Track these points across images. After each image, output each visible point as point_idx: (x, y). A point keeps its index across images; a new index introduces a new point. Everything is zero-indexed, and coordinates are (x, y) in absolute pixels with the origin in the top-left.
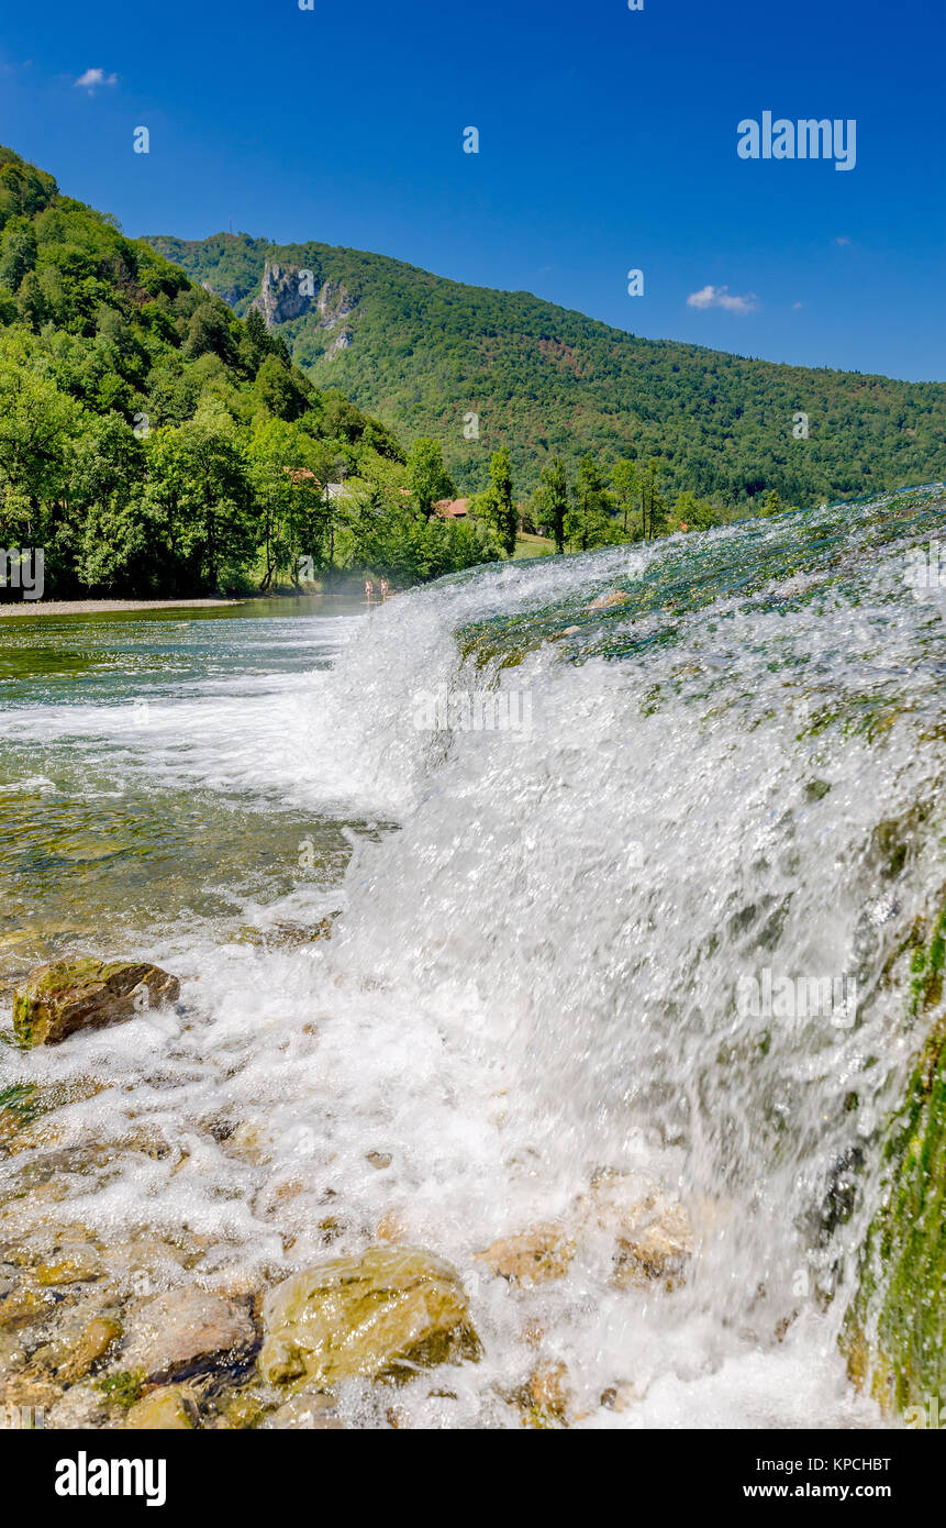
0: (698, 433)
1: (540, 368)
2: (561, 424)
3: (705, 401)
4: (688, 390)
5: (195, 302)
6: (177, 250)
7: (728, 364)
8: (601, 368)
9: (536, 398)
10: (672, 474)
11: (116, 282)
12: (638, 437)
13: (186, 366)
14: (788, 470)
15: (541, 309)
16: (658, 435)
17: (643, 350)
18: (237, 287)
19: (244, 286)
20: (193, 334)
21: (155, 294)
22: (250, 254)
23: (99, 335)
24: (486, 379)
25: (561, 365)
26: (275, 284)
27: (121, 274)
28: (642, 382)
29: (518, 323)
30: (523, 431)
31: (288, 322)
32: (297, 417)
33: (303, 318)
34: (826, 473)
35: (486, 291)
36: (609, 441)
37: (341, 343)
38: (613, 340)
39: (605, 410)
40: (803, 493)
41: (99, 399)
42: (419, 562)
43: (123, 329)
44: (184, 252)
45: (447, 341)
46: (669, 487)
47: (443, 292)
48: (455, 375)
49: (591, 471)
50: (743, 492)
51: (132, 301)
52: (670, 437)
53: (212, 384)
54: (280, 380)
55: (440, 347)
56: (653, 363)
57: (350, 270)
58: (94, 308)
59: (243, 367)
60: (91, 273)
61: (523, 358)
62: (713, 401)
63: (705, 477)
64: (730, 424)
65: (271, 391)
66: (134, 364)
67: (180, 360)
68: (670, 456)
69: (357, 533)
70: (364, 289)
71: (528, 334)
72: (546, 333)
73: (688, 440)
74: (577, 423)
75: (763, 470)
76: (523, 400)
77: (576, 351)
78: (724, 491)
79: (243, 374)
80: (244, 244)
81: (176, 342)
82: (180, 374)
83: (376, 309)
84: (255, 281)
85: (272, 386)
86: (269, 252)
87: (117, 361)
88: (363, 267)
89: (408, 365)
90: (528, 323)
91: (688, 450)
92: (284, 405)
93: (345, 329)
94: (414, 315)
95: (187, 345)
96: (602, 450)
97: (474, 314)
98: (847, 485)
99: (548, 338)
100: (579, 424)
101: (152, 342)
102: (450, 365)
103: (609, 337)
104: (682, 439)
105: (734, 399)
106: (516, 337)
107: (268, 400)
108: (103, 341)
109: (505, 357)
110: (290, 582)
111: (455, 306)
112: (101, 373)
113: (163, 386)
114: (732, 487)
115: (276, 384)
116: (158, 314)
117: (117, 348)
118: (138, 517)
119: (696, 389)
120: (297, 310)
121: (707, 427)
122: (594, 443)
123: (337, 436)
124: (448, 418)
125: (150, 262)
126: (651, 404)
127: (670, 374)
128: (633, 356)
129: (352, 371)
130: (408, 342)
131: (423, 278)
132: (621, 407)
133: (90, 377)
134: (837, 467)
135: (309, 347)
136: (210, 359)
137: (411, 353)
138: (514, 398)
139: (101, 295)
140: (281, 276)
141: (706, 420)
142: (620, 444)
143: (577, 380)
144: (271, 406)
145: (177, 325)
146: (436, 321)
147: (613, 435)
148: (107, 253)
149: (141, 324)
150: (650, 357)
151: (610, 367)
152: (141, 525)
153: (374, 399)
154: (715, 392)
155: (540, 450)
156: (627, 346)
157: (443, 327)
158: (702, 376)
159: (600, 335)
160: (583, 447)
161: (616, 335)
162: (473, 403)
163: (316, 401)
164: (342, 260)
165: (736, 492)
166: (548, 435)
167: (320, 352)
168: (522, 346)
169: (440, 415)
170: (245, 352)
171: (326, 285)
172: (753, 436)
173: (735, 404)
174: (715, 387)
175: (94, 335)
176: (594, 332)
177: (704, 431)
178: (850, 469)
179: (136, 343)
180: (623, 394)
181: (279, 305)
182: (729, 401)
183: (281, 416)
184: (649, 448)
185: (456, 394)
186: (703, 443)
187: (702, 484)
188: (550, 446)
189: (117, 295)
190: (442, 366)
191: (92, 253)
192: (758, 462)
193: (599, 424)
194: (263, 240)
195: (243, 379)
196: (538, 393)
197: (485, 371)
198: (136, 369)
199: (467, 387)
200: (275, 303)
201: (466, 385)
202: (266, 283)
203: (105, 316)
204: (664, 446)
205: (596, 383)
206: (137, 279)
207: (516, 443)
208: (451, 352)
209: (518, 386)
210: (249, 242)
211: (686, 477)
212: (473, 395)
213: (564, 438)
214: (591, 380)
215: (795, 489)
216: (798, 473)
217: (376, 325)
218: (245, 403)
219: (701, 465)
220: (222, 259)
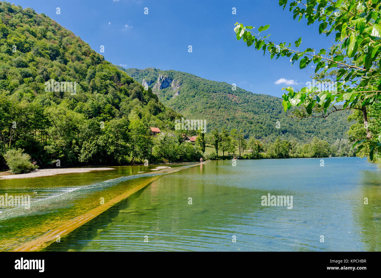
0: (269, 118)
1: (228, 101)
2: (233, 115)
3: (271, 109)
4: (267, 106)
5: (135, 86)
6: (137, 71)
7: (277, 100)
8: (244, 101)
9: (226, 108)
10: (262, 128)
11: (115, 81)
12: (253, 118)
13: (130, 101)
14: (293, 127)
15: (229, 86)
16: (258, 118)
17: (255, 96)
18: (152, 80)
19: (153, 80)
20: (133, 94)
21: (124, 84)
22: (156, 73)
23: (109, 94)
24: (213, 103)
25: (233, 100)
26: (161, 80)
27: (116, 79)
28: (254, 104)
29: (222, 90)
30: (223, 116)
31: (164, 89)
32: (157, 114)
33: (168, 88)
34: (304, 128)
35: (214, 82)
36: (245, 119)
37: (177, 94)
38: (247, 94)
39: (244, 112)
40: (298, 133)
41: (105, 110)
42: (177, 155)
43: (115, 92)
44: (139, 72)
45: (204, 94)
46: (261, 131)
47: (203, 82)
48: (206, 102)
49: (225, 131)
50: (281, 133)
51: (118, 86)
52: (262, 118)
53: (136, 106)
54: (153, 105)
55: (202, 95)
56: (257, 100)
57: (180, 77)
58: (108, 87)
59: (145, 102)
60: (108, 79)
61: (223, 98)
62: (273, 109)
63: (271, 129)
64: (278, 115)
65: (151, 108)
66: (117, 101)
67: (129, 100)
68: (262, 123)
69: (160, 147)
70: (183, 81)
71: (225, 92)
72: (230, 92)
73: (266, 119)
74: (237, 115)
75: (287, 127)
76: (223, 109)
77: (237, 97)
78: (276, 133)
79: (145, 103)
80: (154, 70)
81: (128, 96)
82: (128, 104)
83: (186, 86)
84: (156, 79)
85: (151, 107)
86: (160, 72)
87: (113, 100)
88: (183, 76)
89: (194, 100)
90: (225, 90)
91: (266, 122)
92: (154, 111)
93: (178, 91)
94: (196, 87)
95: (131, 96)
96: (243, 122)
97: (211, 87)
98: (310, 131)
99: (230, 93)
100: (238, 115)
101: (122, 96)
102: (205, 100)
103: (246, 93)
104: (265, 119)
105: (279, 109)
106: (222, 93)
107: (150, 110)
108: (109, 96)
109: (219, 98)
110: (139, 161)
111: (206, 85)
112: (106, 104)
113: (124, 107)
114: (278, 132)
115: (152, 106)
116: (124, 89)
117: (113, 97)
118: (96, 144)
119: (269, 106)
120: (166, 86)
121: (272, 116)
122: (241, 120)
123: (168, 119)
124: (203, 113)
125: (124, 76)
126: (257, 110)
127: (262, 103)
128: (252, 98)
129: (179, 101)
130: (194, 94)
131: (198, 79)
132: (248, 111)
133: (103, 105)
134: (307, 127)
135: (169, 95)
136: (137, 100)
137: (194, 97)
138: (220, 108)
139: (110, 84)
140: (163, 78)
141: (271, 114)
142: (248, 120)
143: (237, 104)
144: (151, 112)
145: (129, 91)
146: (201, 89)
147: (246, 118)
148: (113, 74)
149: (120, 91)
150: (256, 98)
151: (246, 101)
152: (97, 147)
153: (185, 108)
154: (274, 107)
155: (227, 121)
156: (250, 95)
157: (203, 91)
158: (270, 103)
159: (243, 93)
160: (239, 121)
161: (248, 93)
162: (210, 109)
163: (163, 110)
164: (178, 74)
165: (279, 133)
166: (229, 118)
167: (172, 96)
168: (223, 95)
169: (201, 112)
170: (146, 98)
171: (174, 80)
172: (284, 118)
173: (279, 110)
174: (274, 106)
175: (107, 94)
176: (242, 92)
177: (271, 117)
178: (311, 127)
179: (118, 96)
180: (249, 107)
181: (162, 85)
182: (278, 110)
183: (153, 114)
184: (256, 121)
185: (205, 107)
186: (271, 120)
187: (270, 131)
188: (230, 120)
189: (114, 84)
190: (202, 100)
191: (109, 74)
192: (285, 125)
193: (243, 115)
194: (159, 69)
195: (145, 105)
196: (227, 107)
197: (213, 101)
198: (117, 102)
199: (209, 105)
200: (161, 84)
201: (208, 105)
202: (159, 79)
203: (111, 89)
204: (260, 121)
205: (242, 105)
206: (120, 80)
207: (221, 120)
208: (205, 97)
209: (222, 105)
210: (155, 70)
211: (266, 129)
212: (210, 107)
213: (234, 118)
214: (241, 104)
215: (295, 132)
216: (296, 128)
217: (186, 90)
218: (144, 111)
219: (270, 126)
220: (148, 74)
